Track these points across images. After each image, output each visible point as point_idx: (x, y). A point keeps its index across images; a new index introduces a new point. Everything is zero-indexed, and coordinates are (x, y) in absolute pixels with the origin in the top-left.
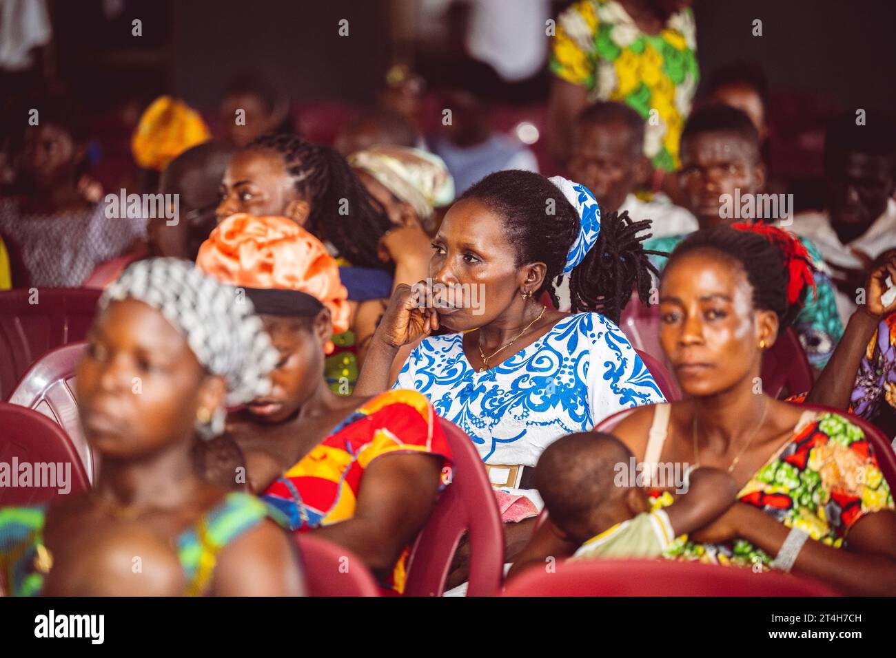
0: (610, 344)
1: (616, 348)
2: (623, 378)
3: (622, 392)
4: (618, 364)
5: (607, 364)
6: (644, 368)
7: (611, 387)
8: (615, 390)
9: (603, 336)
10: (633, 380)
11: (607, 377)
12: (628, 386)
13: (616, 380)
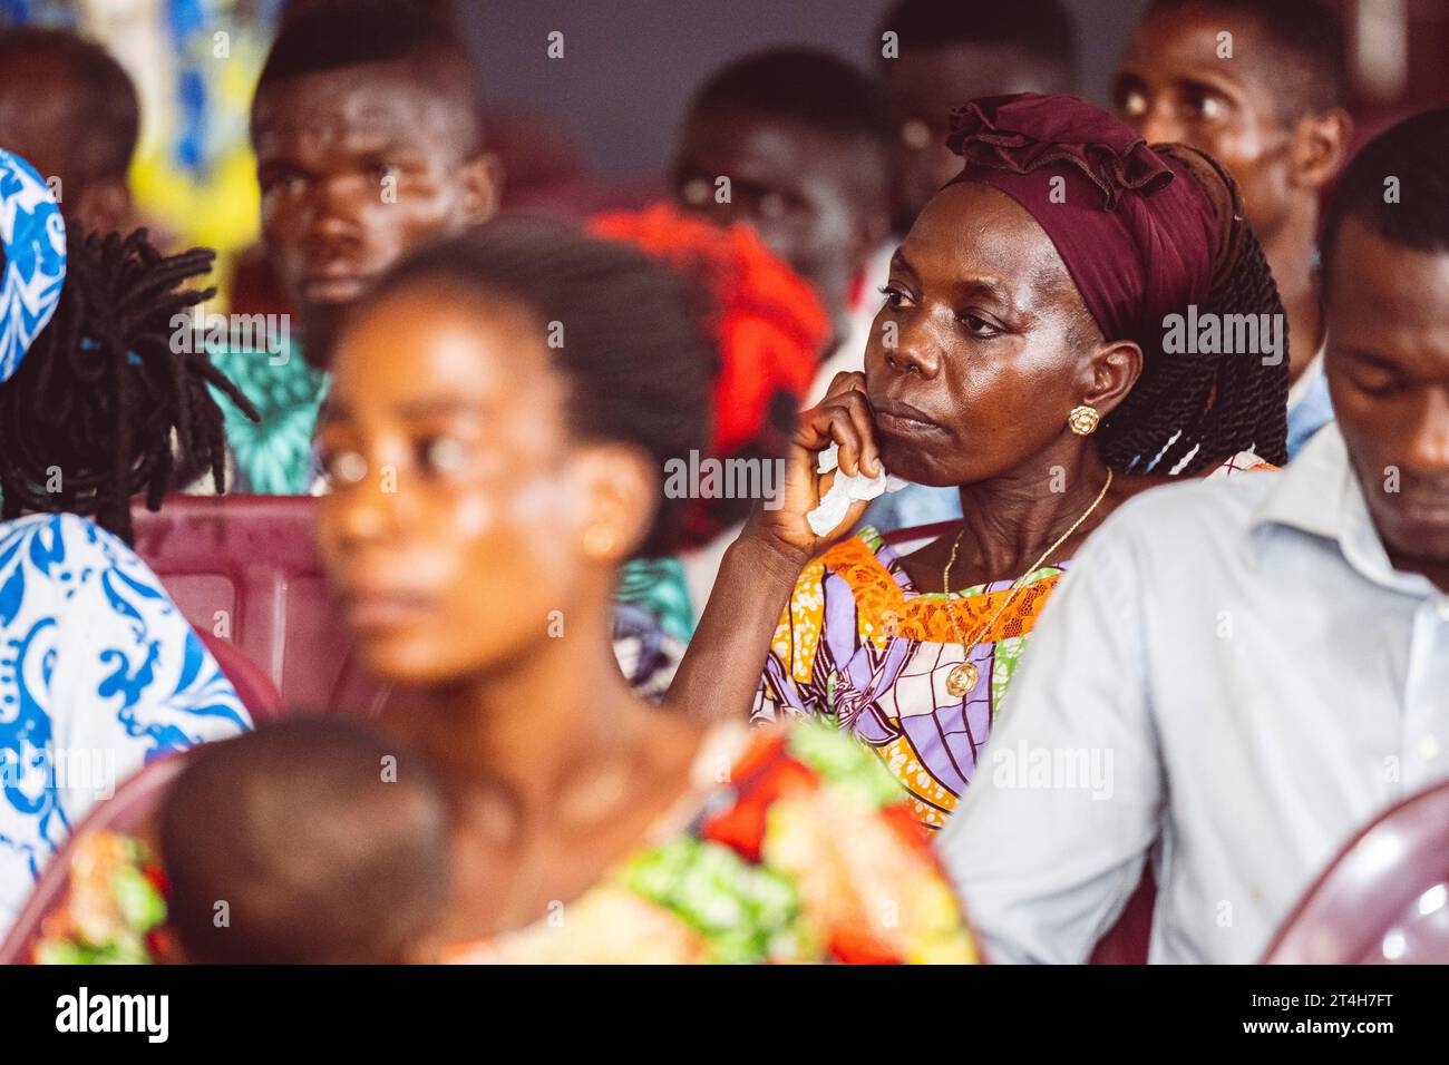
0: (114, 599)
1: (130, 611)
2: (150, 695)
3: (149, 731)
4: (138, 658)
5: (106, 656)
6: (209, 666)
7: (120, 717)
8: (129, 725)
9: (95, 581)
10: (181, 701)
11: (107, 689)
12: (167, 717)
13: (132, 699)
